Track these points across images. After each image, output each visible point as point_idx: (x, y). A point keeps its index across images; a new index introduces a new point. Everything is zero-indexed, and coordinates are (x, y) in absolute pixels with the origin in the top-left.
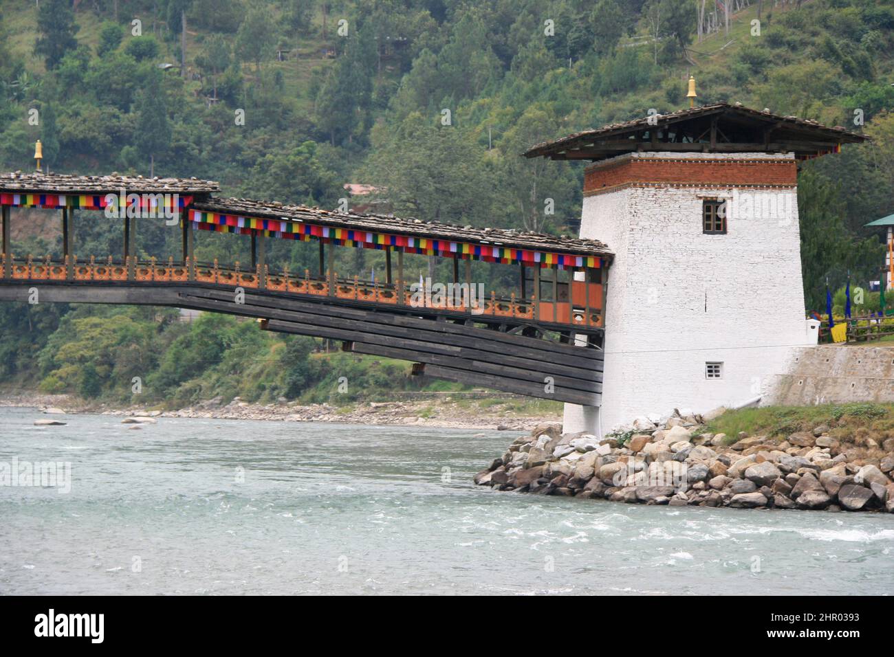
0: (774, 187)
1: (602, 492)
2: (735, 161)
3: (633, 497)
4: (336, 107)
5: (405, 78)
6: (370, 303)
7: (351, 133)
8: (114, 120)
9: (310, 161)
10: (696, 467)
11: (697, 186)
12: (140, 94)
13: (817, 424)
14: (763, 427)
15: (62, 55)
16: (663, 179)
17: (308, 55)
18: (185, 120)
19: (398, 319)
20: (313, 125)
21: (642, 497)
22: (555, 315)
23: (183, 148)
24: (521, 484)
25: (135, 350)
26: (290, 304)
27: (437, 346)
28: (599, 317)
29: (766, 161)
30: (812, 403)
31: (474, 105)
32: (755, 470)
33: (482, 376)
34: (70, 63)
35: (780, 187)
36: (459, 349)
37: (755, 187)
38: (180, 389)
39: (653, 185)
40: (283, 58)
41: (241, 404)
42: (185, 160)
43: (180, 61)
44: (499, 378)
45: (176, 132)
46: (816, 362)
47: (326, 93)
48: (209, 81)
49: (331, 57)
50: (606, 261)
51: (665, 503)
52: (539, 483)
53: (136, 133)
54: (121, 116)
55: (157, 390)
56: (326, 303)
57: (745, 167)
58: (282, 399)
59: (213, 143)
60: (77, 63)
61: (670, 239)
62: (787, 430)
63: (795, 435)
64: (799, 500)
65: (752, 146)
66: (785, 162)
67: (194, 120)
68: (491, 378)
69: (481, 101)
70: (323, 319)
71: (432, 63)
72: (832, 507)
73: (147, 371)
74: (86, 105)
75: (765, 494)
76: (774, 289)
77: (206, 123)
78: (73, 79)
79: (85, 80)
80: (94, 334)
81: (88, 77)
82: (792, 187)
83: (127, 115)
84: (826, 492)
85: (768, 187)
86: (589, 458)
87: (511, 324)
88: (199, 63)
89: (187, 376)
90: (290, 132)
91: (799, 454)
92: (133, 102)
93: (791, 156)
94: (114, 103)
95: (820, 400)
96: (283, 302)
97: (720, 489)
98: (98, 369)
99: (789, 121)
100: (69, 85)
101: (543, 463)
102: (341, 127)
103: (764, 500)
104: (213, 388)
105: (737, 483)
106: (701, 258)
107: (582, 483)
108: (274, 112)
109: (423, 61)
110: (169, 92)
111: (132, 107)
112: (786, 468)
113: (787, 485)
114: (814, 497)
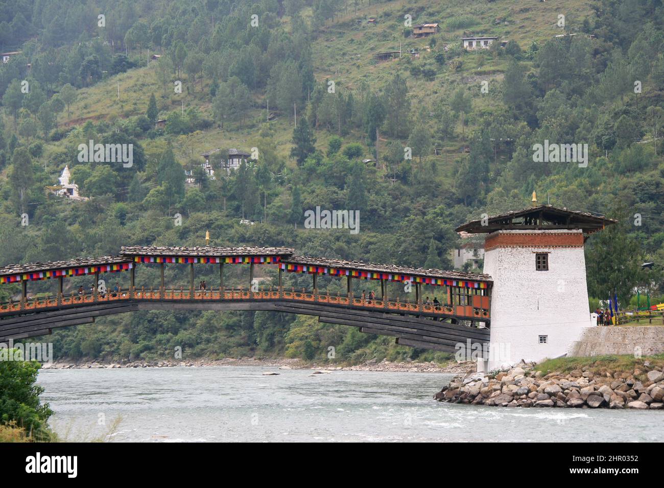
0: (572, 247)
1: (481, 401)
2: (552, 234)
3: (493, 403)
4: (467, 182)
5: (509, 164)
6: (370, 308)
7: (477, 198)
8: (335, 195)
9: (436, 219)
10: (522, 388)
11: (532, 246)
12: (350, 179)
13: (584, 366)
14: (559, 367)
15: (306, 157)
16: (515, 243)
17: (454, 151)
18: (377, 193)
19: (385, 315)
20: (454, 194)
21: (497, 403)
22: (465, 312)
23: (375, 210)
24: (448, 398)
25: (332, 332)
26: (330, 309)
27: (405, 329)
28: (487, 313)
29: (568, 234)
30: (589, 355)
31: (548, 180)
32: (550, 389)
33: (427, 343)
34: (310, 162)
35: (575, 247)
36: (416, 330)
37: (562, 247)
38: (354, 354)
39: (510, 247)
40: (438, 154)
41: (386, 363)
42: (376, 217)
43: (375, 158)
44: (436, 345)
45: (370, 200)
46: (593, 335)
47: (461, 175)
48: (392, 169)
49: (467, 152)
50: (489, 285)
51: (506, 406)
52: (456, 397)
53: (347, 202)
54: (339, 192)
55: (342, 355)
56: (348, 308)
57: (556, 238)
58: (409, 359)
59: (393, 207)
60: (314, 161)
61: (519, 273)
62: (570, 369)
63: (573, 371)
64: (568, 403)
65: (561, 226)
66: (577, 234)
67: (382, 193)
68: (432, 344)
69: (553, 178)
70: (347, 316)
71: (524, 155)
72: (585, 407)
73: (338, 344)
74: (319, 186)
75: (552, 400)
76: (574, 298)
77: (389, 194)
78: (311, 171)
79: (318, 172)
80: (310, 323)
81: (320, 169)
82: (581, 246)
83: (342, 192)
84: (582, 399)
85: (569, 247)
86: (479, 384)
87: (445, 317)
88: (386, 159)
89: (359, 346)
90: (439, 199)
91: (574, 381)
92: (346, 183)
93: (581, 231)
94: (335, 185)
95: (593, 354)
96: (326, 308)
97: (533, 398)
98: (313, 343)
99: (576, 214)
100: (309, 174)
101: (458, 388)
102: (471, 195)
103: (553, 403)
104: (372, 353)
105: (540, 395)
106: (535, 283)
107: (474, 397)
108: (430, 186)
109: (519, 154)
110: (368, 176)
111: (345, 186)
112: (564, 387)
113: (564, 396)
114: (575, 401)
